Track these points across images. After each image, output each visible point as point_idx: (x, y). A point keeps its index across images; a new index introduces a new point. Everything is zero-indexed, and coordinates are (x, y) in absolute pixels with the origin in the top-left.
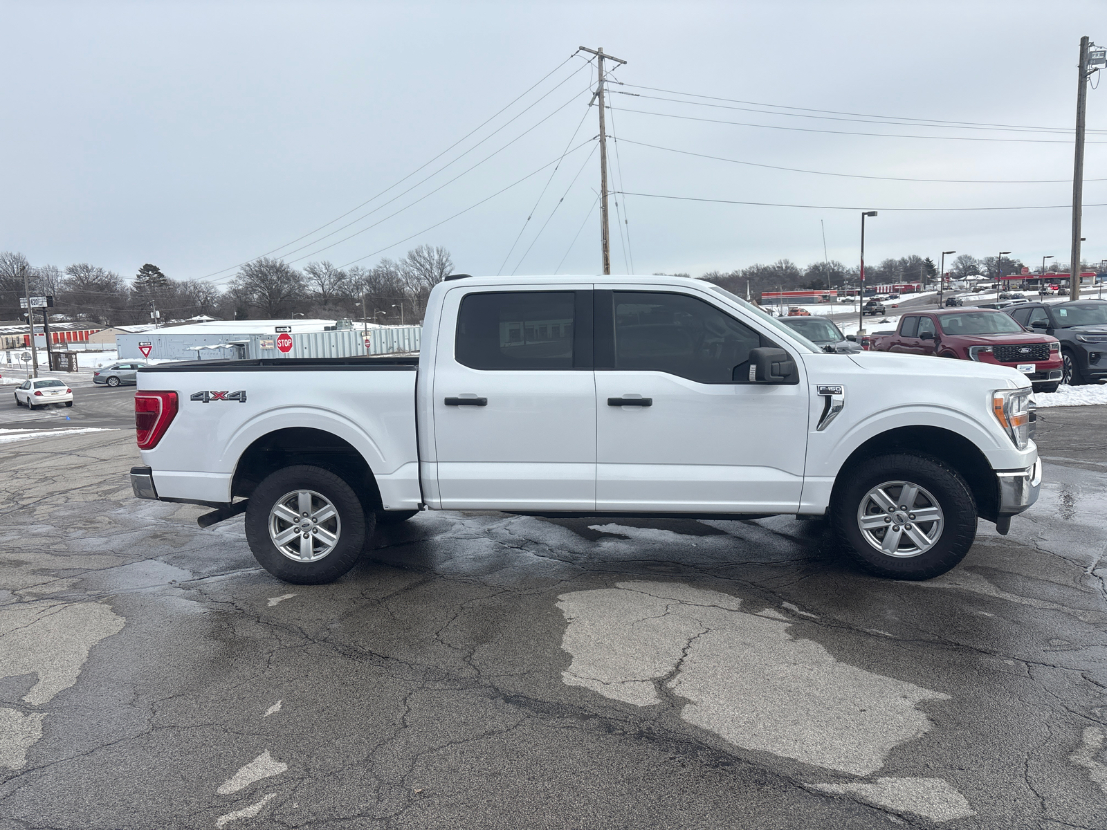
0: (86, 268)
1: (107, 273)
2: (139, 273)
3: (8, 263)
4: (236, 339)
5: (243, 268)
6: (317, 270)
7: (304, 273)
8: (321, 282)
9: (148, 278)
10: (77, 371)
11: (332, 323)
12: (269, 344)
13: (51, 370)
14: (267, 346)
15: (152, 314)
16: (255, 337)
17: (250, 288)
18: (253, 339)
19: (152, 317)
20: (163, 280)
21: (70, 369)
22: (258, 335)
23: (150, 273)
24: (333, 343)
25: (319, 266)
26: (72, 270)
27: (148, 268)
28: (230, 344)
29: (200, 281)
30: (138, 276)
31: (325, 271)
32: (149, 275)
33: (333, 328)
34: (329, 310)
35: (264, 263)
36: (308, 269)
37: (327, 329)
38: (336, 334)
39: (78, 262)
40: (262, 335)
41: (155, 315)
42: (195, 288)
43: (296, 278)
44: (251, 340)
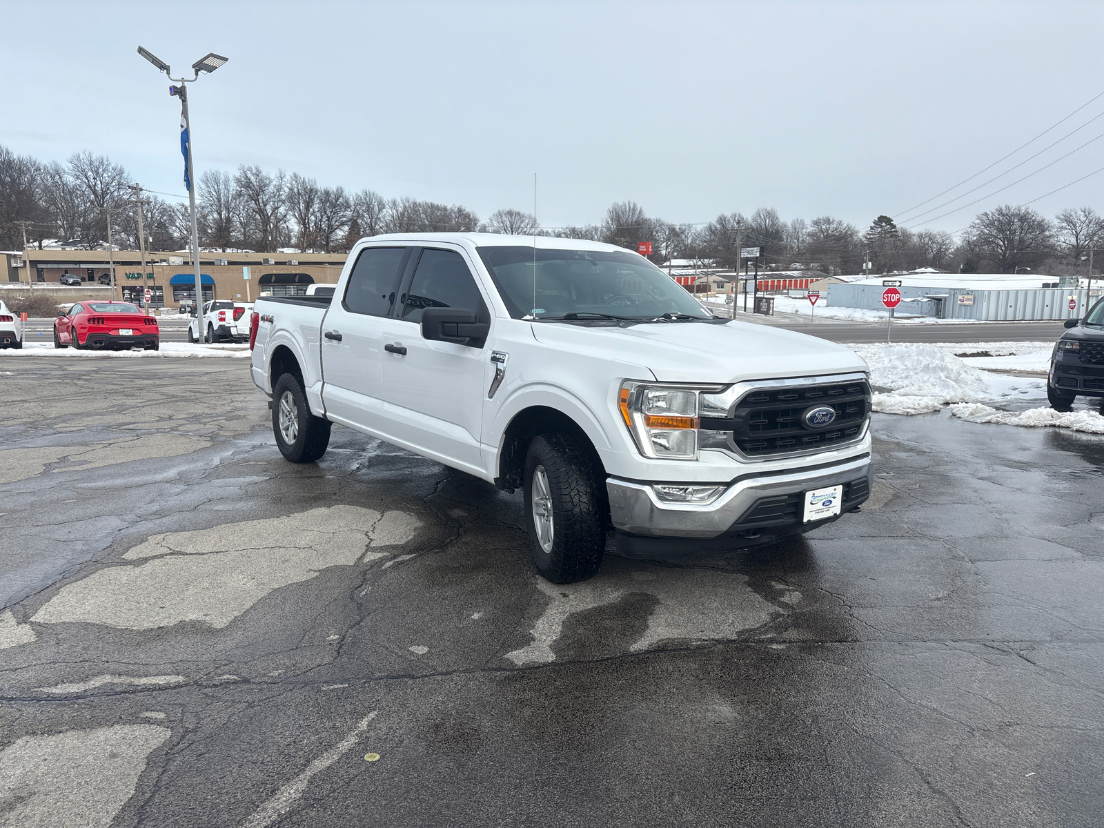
0: (828, 221)
1: (845, 225)
2: (873, 225)
3: (763, 217)
4: (936, 293)
5: (979, 218)
6: (1074, 218)
7: (1056, 222)
8: (1076, 232)
9: (880, 230)
10: (772, 315)
11: (1056, 279)
12: (968, 300)
13: (754, 312)
14: (965, 302)
15: (864, 265)
16: (954, 292)
17: (985, 240)
18: (952, 293)
19: (864, 268)
20: (894, 231)
21: (767, 313)
22: (957, 289)
23: (883, 224)
24: (1048, 301)
25: (1076, 213)
26: (816, 223)
27: (883, 220)
28: (928, 297)
29: (935, 232)
30: (872, 228)
31: (1083, 219)
32: (881, 227)
33: (1055, 285)
34: (1068, 264)
35: (1004, 212)
36: (1062, 216)
37: (1046, 285)
38: (1053, 293)
39: (822, 215)
40: (965, 289)
41: (867, 266)
42: (930, 239)
43: (1041, 226)
44: (950, 295)
